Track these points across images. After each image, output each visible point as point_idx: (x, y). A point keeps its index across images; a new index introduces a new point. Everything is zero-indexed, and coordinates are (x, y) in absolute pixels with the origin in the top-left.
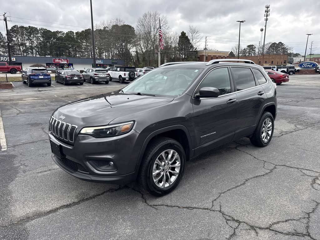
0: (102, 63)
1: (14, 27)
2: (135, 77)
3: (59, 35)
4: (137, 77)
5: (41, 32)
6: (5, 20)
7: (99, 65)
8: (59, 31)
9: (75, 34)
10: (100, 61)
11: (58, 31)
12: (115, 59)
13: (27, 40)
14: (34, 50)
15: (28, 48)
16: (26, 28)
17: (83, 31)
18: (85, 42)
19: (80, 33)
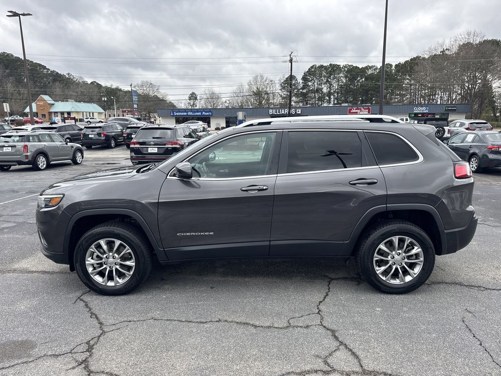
0: (427, 111)
1: (312, 67)
2: (445, 136)
3: (370, 72)
4: (449, 135)
5: (345, 70)
6: (291, 61)
7: (420, 115)
8: (370, 65)
9: (393, 68)
10: (424, 108)
11: (368, 66)
12: (455, 104)
13: (325, 83)
14: (332, 97)
15: (325, 94)
16: (326, 68)
17: (406, 62)
18: (407, 79)
19: (403, 65)
